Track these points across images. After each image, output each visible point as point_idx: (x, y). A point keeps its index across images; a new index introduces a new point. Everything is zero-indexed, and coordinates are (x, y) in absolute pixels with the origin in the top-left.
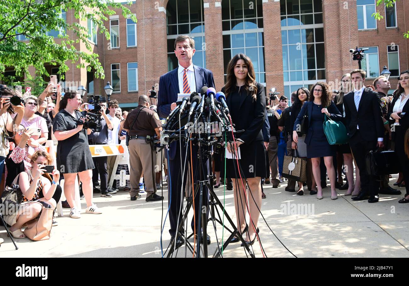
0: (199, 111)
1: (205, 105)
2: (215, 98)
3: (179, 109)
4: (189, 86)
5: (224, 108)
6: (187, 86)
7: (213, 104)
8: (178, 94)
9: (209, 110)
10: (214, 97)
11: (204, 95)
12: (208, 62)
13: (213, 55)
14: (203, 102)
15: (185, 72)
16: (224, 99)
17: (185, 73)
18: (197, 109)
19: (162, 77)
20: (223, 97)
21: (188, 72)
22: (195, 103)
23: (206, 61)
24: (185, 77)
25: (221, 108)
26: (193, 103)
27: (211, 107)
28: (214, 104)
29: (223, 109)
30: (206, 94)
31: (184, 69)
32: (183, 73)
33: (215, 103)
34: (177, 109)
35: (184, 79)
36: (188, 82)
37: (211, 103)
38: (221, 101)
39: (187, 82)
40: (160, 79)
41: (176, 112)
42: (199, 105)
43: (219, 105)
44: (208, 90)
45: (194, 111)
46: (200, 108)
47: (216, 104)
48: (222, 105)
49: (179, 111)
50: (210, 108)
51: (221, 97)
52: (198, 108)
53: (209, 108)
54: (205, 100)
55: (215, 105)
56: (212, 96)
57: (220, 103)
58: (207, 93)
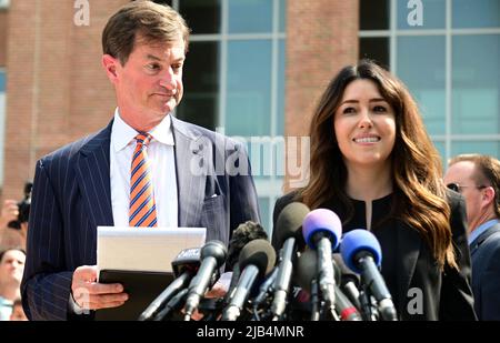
0: (268, 304)
1: (293, 284)
2: (338, 256)
3: (186, 296)
4: (149, 206)
5: (374, 302)
6: (144, 204)
7: (329, 282)
8: (101, 230)
9: (312, 305)
10: (335, 250)
11: (291, 241)
12: (292, 83)
13: (312, 55)
14: (288, 267)
15: (141, 146)
16: (376, 260)
17: (138, 153)
18: (259, 298)
19: (46, 163)
20: (370, 251)
21: (151, 147)
22: (252, 272)
23: (284, 77)
24: (138, 167)
25: (361, 298)
26: (241, 271)
27: (321, 293)
28: (333, 282)
29: (370, 305)
30: (298, 235)
31: (136, 134)
32: (131, 152)
33: (336, 277)
34: (177, 291)
35: (133, 174)
36: (150, 190)
37: (319, 275)
38: (361, 268)
39: (145, 188)
40: (38, 169)
41: (171, 303)
42: (269, 282)
43: (351, 285)
44: (311, 222)
45: (246, 304)
46: (272, 294)
47: (342, 280)
48: (368, 288)
49: (183, 302)
50: (316, 299)
51: (363, 253)
52: (262, 294)
53: (311, 297)
54: (295, 261)
55: (337, 283)
56: (326, 244)
57: (359, 276)
58: (306, 234)
